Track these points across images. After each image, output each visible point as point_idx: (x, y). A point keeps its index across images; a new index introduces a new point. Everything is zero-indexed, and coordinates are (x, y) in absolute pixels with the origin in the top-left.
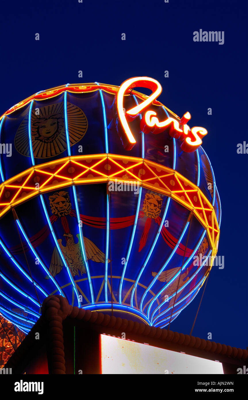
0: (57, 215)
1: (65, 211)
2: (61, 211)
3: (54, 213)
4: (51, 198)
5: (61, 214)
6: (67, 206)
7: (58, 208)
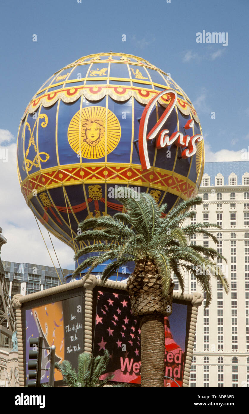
0: (92, 198)
1: (98, 197)
2: (96, 196)
3: (91, 197)
4: (90, 187)
5: (95, 198)
6: (99, 195)
7: (94, 195)
